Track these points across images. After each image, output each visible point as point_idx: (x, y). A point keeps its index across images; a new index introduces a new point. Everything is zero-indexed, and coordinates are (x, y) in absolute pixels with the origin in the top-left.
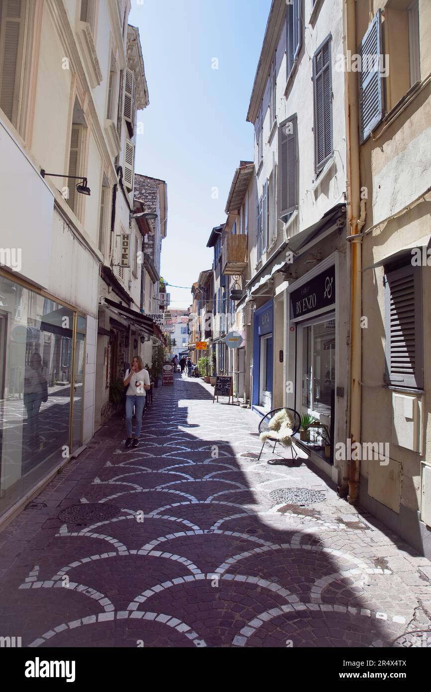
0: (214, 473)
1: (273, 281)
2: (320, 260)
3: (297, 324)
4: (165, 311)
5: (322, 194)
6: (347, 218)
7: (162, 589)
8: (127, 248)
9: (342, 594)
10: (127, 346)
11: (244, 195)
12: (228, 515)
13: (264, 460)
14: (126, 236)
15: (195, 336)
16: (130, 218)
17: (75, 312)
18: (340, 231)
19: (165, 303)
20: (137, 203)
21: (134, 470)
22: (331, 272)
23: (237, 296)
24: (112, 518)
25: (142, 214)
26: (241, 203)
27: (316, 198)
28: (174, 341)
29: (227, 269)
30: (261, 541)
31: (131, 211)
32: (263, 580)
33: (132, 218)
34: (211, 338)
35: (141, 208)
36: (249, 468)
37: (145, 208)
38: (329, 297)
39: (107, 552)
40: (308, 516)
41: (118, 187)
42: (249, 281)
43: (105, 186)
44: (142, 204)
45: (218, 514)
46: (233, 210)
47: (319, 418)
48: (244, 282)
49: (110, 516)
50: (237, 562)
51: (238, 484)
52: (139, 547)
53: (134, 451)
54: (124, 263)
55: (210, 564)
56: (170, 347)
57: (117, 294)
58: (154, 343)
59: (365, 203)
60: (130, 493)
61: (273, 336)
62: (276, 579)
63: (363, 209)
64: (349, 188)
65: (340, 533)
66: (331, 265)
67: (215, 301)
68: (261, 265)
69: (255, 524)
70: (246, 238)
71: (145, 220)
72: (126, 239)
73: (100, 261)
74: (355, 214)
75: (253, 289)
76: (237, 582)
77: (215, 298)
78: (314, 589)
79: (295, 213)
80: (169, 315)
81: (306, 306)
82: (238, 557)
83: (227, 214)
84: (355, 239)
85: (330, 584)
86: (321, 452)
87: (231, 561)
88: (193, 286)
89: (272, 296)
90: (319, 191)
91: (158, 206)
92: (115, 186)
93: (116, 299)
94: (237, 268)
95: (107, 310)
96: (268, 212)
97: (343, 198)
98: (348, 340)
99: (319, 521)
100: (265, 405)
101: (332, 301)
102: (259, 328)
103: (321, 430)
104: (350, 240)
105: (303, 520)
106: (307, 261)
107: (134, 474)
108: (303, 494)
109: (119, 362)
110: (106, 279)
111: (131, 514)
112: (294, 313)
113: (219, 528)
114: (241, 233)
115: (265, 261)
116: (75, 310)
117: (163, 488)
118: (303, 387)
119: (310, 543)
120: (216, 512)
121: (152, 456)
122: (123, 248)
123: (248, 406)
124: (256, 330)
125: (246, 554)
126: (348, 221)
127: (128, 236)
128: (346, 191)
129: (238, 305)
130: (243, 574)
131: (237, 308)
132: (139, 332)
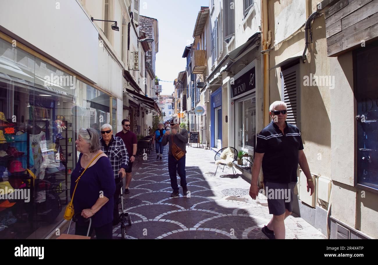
0: (191, 182)
1: (221, 77)
2: (247, 64)
3: (235, 100)
4: (158, 96)
5: (248, 27)
6: (261, 41)
7: (167, 235)
8: (137, 60)
9: (258, 234)
10: (138, 116)
11: (204, 27)
12: (199, 202)
13: (218, 175)
14: (136, 53)
15: (176, 110)
16: (138, 42)
17: (111, 96)
18: (258, 48)
19: (159, 91)
20: (141, 33)
21: (147, 182)
22: (253, 71)
23: (201, 85)
24: (138, 205)
25: (144, 39)
26: (202, 32)
27: (245, 29)
28: (165, 113)
29: (195, 70)
30: (217, 213)
31: (138, 38)
32: (218, 230)
33: (139, 42)
34: (186, 111)
35: (144, 36)
36: (210, 179)
37: (146, 36)
38: (252, 85)
39: (137, 220)
40: (242, 201)
41: (131, 24)
42: (208, 77)
43: (123, 24)
44: (144, 34)
45: (194, 202)
46: (197, 36)
47: (248, 152)
48: (205, 78)
49: (136, 204)
50: (205, 223)
51: (204, 187)
52: (154, 218)
53: (146, 173)
54: (136, 68)
55: (191, 224)
56: (162, 117)
57: (132, 86)
58: (153, 115)
59: (271, 32)
60: (146, 193)
61: (222, 108)
62: (225, 229)
63: (270, 35)
64: (262, 24)
65: (258, 208)
66: (252, 67)
67: (188, 89)
68: (214, 68)
69: (214, 206)
70: (205, 52)
71: (146, 43)
72: (136, 54)
73: (123, 67)
74: (265, 39)
75: (210, 82)
76: (205, 231)
77: (188, 87)
78: (244, 233)
79: (233, 38)
80: (161, 98)
81: (240, 90)
82: (205, 220)
83: (194, 38)
84: (265, 52)
85: (252, 231)
86: (249, 170)
87: (202, 222)
88: (174, 81)
89: (221, 85)
90: (246, 25)
91: (153, 34)
92: (129, 23)
93: (132, 89)
94: (200, 69)
95: (127, 95)
96: (218, 36)
97: (259, 29)
98: (262, 108)
99: (247, 203)
100: (218, 147)
101: (254, 87)
102: (214, 103)
103: (249, 158)
104: (263, 53)
105: (239, 203)
106: (240, 65)
107: (147, 184)
108: (239, 191)
109: (134, 125)
110: (127, 78)
111: (148, 203)
112: (233, 94)
113: (195, 208)
114: (202, 49)
115: (216, 65)
116: (111, 95)
117: (163, 190)
118: (239, 136)
119: (242, 213)
120: (193, 201)
121: (156, 175)
122: (135, 60)
123: (209, 148)
124: (212, 105)
125: (209, 219)
126: (262, 42)
127: (137, 53)
128: (260, 25)
129: (202, 91)
130: (208, 228)
131: (201, 93)
132: (145, 108)
